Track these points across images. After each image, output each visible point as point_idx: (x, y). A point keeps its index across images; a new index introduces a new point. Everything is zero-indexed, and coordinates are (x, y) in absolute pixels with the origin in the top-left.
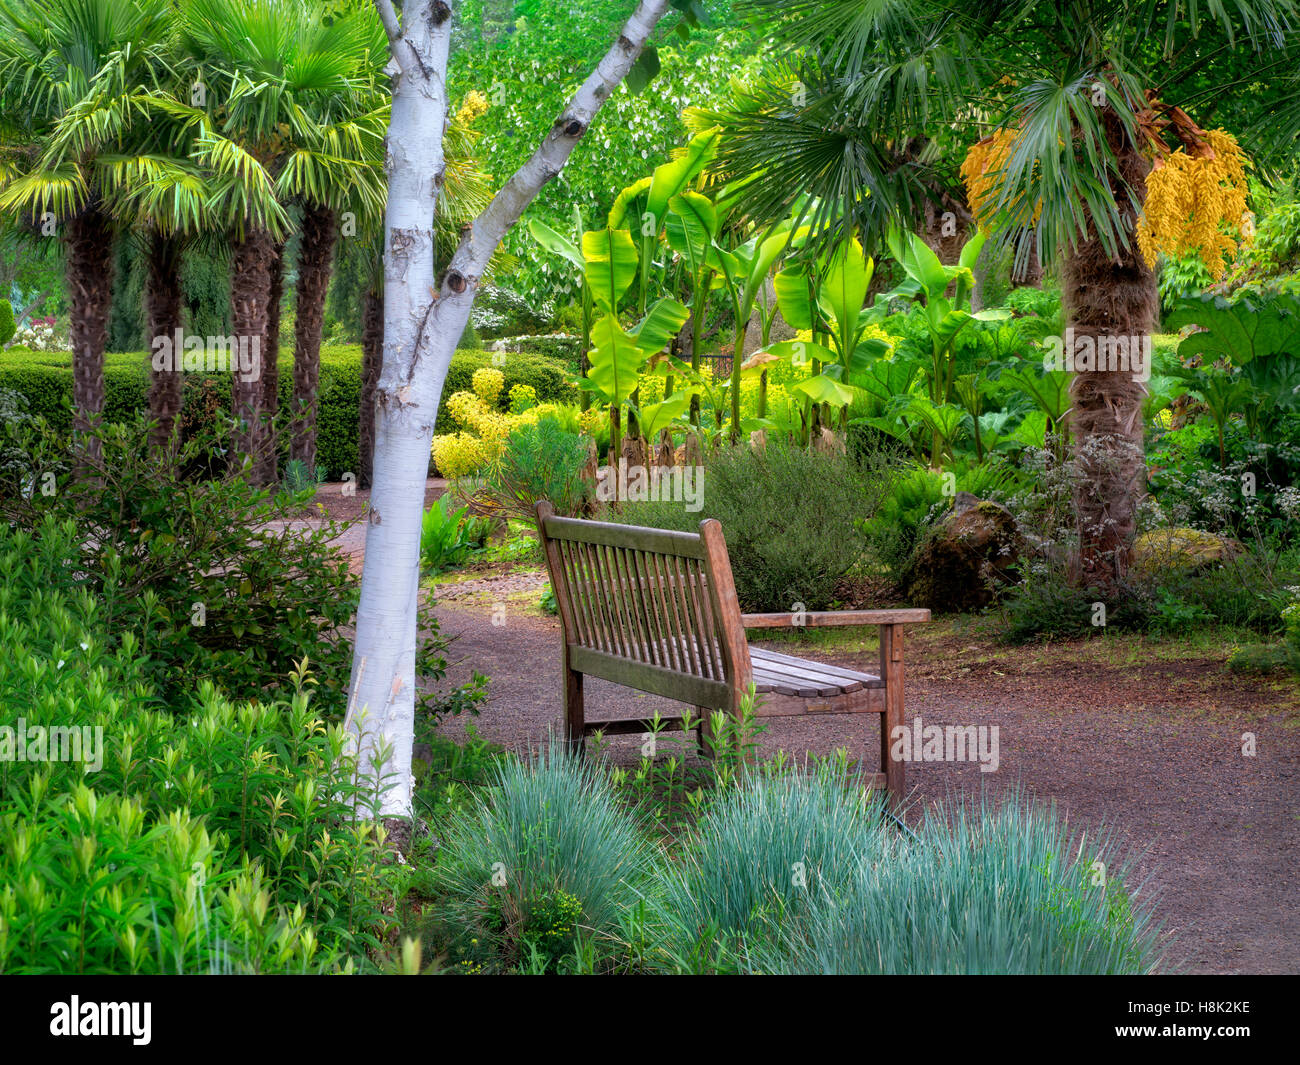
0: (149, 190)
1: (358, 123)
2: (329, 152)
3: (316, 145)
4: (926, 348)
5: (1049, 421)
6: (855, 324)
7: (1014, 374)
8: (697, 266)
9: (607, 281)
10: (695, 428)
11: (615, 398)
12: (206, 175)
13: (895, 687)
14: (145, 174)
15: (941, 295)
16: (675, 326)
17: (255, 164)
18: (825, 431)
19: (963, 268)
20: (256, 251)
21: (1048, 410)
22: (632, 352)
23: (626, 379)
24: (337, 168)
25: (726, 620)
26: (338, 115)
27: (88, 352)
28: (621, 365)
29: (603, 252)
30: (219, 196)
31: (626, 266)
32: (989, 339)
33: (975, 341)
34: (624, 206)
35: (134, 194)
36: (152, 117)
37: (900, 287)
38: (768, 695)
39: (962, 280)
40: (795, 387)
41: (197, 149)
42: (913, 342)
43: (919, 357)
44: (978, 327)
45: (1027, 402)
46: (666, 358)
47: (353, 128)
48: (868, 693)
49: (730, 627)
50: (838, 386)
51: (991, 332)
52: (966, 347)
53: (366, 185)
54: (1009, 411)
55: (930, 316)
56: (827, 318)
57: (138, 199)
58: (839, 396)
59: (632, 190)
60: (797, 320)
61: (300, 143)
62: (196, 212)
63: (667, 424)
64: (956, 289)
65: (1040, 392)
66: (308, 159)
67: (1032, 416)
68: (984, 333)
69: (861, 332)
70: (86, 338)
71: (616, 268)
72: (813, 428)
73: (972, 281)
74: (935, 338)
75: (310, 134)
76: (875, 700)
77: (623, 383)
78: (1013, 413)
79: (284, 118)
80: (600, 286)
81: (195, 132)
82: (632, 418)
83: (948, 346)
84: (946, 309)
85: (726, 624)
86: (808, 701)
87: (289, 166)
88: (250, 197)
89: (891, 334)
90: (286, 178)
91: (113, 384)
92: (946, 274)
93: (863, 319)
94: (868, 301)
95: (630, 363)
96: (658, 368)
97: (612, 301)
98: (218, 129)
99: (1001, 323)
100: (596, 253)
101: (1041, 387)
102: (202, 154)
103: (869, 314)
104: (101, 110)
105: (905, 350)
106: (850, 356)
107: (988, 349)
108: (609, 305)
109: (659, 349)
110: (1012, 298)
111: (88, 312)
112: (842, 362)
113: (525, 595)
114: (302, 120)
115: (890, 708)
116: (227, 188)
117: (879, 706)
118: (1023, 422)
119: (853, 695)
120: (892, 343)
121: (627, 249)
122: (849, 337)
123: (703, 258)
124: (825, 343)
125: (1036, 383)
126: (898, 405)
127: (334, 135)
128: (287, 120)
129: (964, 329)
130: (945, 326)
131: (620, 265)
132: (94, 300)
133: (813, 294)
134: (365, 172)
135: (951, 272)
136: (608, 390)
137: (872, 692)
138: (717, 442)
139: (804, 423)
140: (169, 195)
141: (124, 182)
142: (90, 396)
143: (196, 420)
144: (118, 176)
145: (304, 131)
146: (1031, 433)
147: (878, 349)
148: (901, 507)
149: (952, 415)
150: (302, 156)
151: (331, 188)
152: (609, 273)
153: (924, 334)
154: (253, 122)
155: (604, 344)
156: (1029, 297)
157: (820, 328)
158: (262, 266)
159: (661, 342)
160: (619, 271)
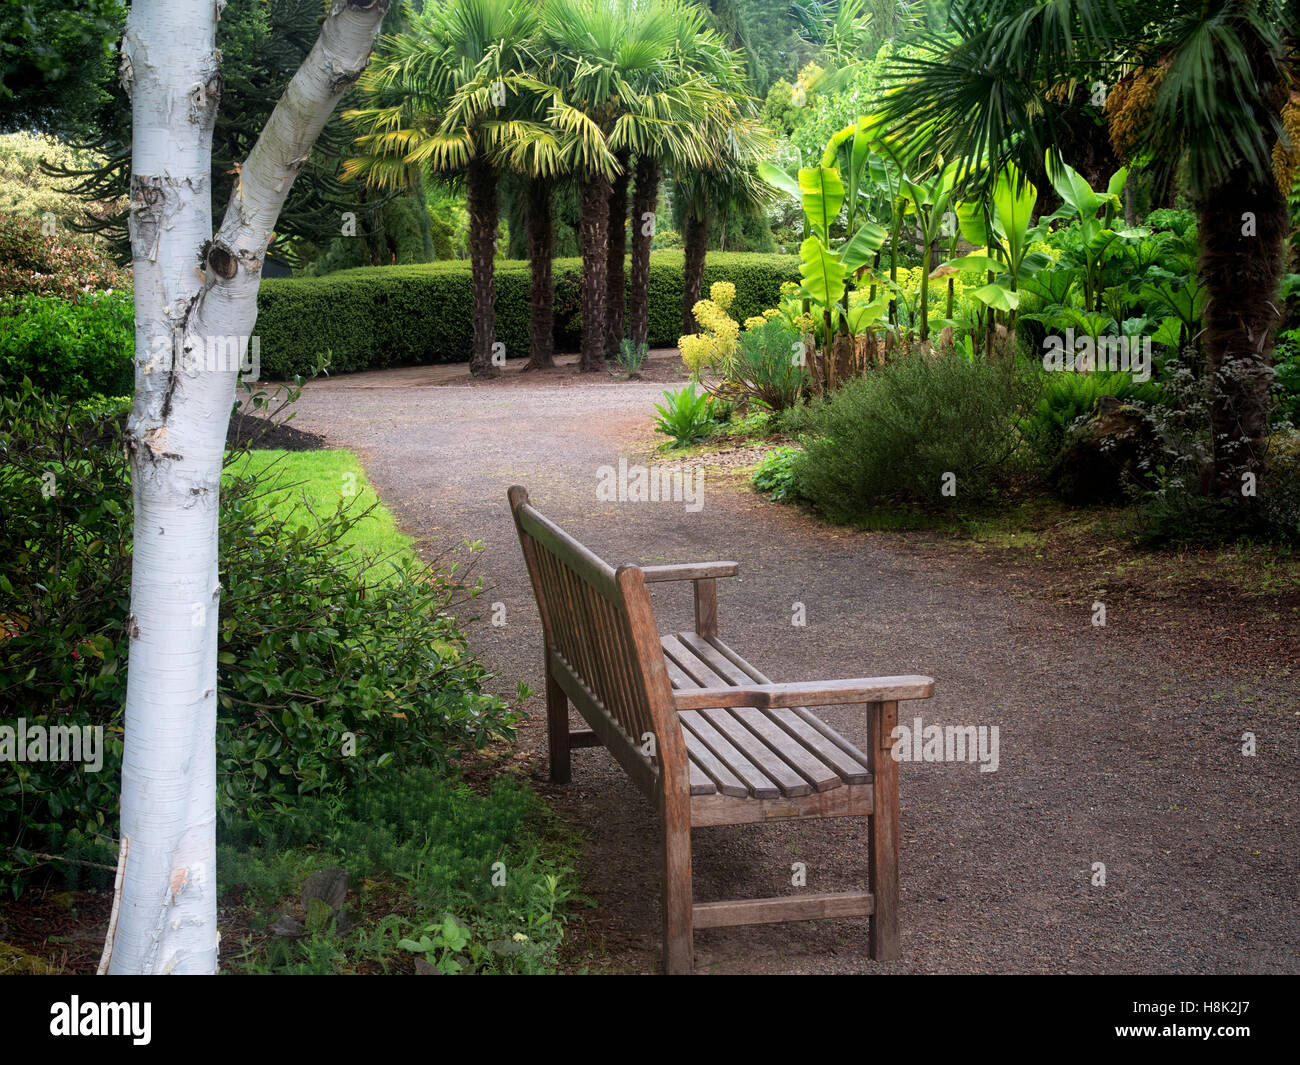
0: (517, 145)
1: (667, 93)
2: (647, 115)
3: (636, 110)
4: (1080, 258)
5: (1183, 326)
6: (1023, 241)
7: (1153, 287)
8: (894, 196)
9: (821, 210)
10: (892, 327)
11: (827, 303)
12: (560, 134)
13: (885, 782)
14: (514, 135)
15: (1094, 217)
16: (875, 244)
17: (592, 124)
18: (999, 327)
19: (1111, 195)
20: (598, 188)
21: (1183, 318)
22: (838, 266)
23: (835, 288)
24: (652, 127)
25: (651, 701)
26: (654, 88)
27: (482, 263)
28: (831, 277)
29: (817, 186)
30: (567, 148)
31: (836, 197)
32: (1132, 251)
33: (1121, 253)
34: (835, 148)
35: (507, 148)
36: (519, 92)
37: (1059, 211)
38: (711, 798)
39: (1110, 204)
40: (971, 295)
41: (552, 115)
42: (1070, 254)
43: (1076, 266)
44: (1123, 242)
45: (1164, 310)
46: (869, 271)
47: (664, 97)
48: (849, 791)
49: (657, 712)
50: (1007, 294)
51: (1134, 246)
52: (1114, 257)
53: (676, 140)
54: (1148, 317)
55: (1084, 234)
56: (999, 237)
57: (511, 151)
58: (1009, 301)
59: (840, 136)
60: (975, 238)
61: (624, 108)
62: (550, 160)
63: (869, 324)
64: (1105, 211)
65: (1176, 302)
66: (631, 120)
67: (1167, 321)
68: (1128, 247)
69: (1027, 247)
70: (480, 253)
71: (827, 199)
72: (989, 325)
73: (1119, 205)
74: (1088, 252)
75: (633, 102)
76: (858, 800)
77: (833, 292)
78: (1151, 319)
79: (613, 91)
80: (814, 213)
81: (550, 102)
82: (842, 318)
83: (1099, 258)
84: (1097, 228)
85: (653, 707)
86: (767, 805)
87: (617, 126)
88: (589, 149)
89: (1053, 248)
90: (615, 135)
91: (516, 282)
92: (1098, 200)
93: (1029, 237)
94: (1035, 222)
95: (838, 276)
96: (863, 278)
97: (825, 225)
98: (567, 101)
99: (1142, 239)
100: (810, 187)
101: (1177, 298)
102: (555, 117)
103: (1033, 233)
104: (483, 88)
105: (1064, 261)
106: (1019, 267)
107: (1132, 260)
108: (823, 229)
109: (863, 264)
110: (1152, 217)
111: (482, 234)
112: (1011, 272)
113: (745, 470)
114: (627, 92)
115: (879, 810)
116: (573, 142)
117: (864, 806)
118: (1160, 327)
119: (828, 794)
120: (1054, 256)
121: (835, 183)
122: (1017, 253)
123: (898, 189)
124: (1000, 258)
125: (1172, 295)
126: (1053, 313)
127: (650, 103)
128: (617, 93)
129: (1112, 244)
130: (1095, 242)
131: (830, 196)
132: (485, 226)
133: (988, 217)
134: (674, 129)
135: (1102, 198)
136: (821, 297)
137: (854, 789)
138: (910, 337)
139: (980, 322)
140: (531, 148)
141: (499, 141)
142: (484, 294)
143: (574, 306)
144: (495, 136)
145: (628, 99)
146: (1167, 334)
147: (1041, 261)
148: (1051, 406)
149: (1099, 321)
150: (628, 118)
151: (649, 142)
152: (821, 203)
153: (1080, 248)
154: (593, 93)
155: (813, 261)
156: (1165, 217)
157: (993, 244)
158: (603, 199)
159: (864, 257)
160: (830, 203)
